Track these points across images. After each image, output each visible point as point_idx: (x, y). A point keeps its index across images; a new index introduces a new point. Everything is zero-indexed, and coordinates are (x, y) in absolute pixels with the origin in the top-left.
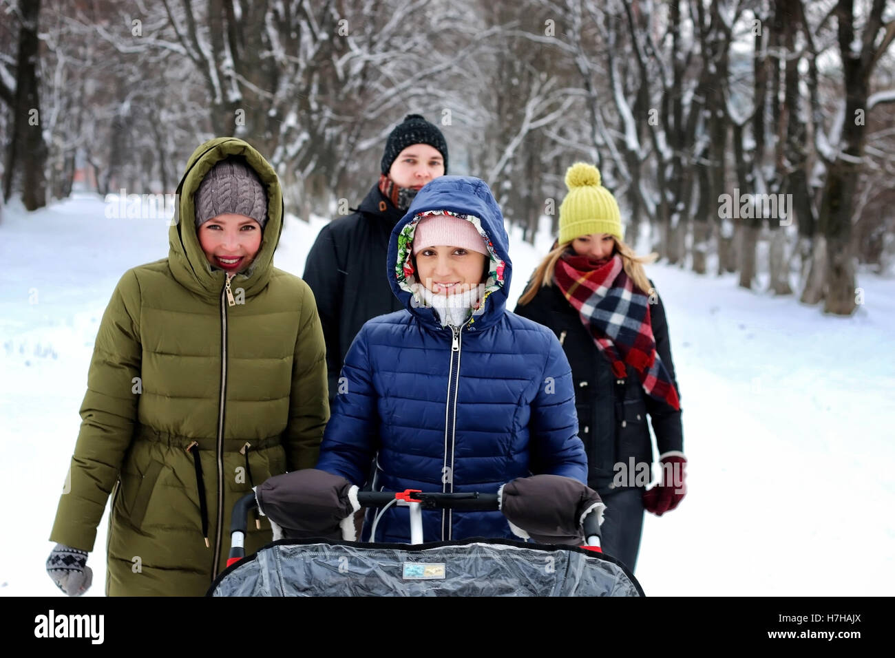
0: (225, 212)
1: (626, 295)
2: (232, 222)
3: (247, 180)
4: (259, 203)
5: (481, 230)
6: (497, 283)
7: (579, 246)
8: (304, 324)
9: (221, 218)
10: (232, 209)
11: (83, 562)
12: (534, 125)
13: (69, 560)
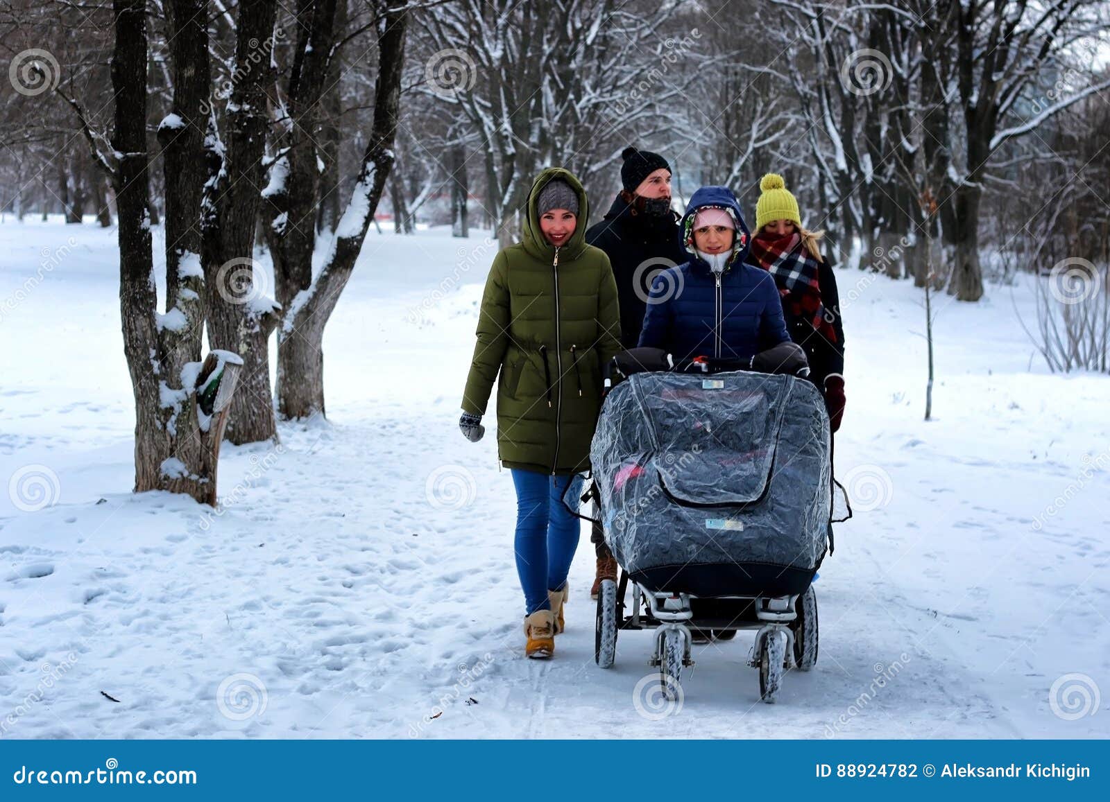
0: (553, 208)
1: (802, 259)
2: (558, 213)
3: (566, 189)
4: (573, 201)
5: (733, 216)
6: (741, 246)
7: (769, 229)
8: (603, 277)
9: (552, 212)
10: (557, 206)
11: (478, 422)
12: (757, 145)
13: (470, 421)
